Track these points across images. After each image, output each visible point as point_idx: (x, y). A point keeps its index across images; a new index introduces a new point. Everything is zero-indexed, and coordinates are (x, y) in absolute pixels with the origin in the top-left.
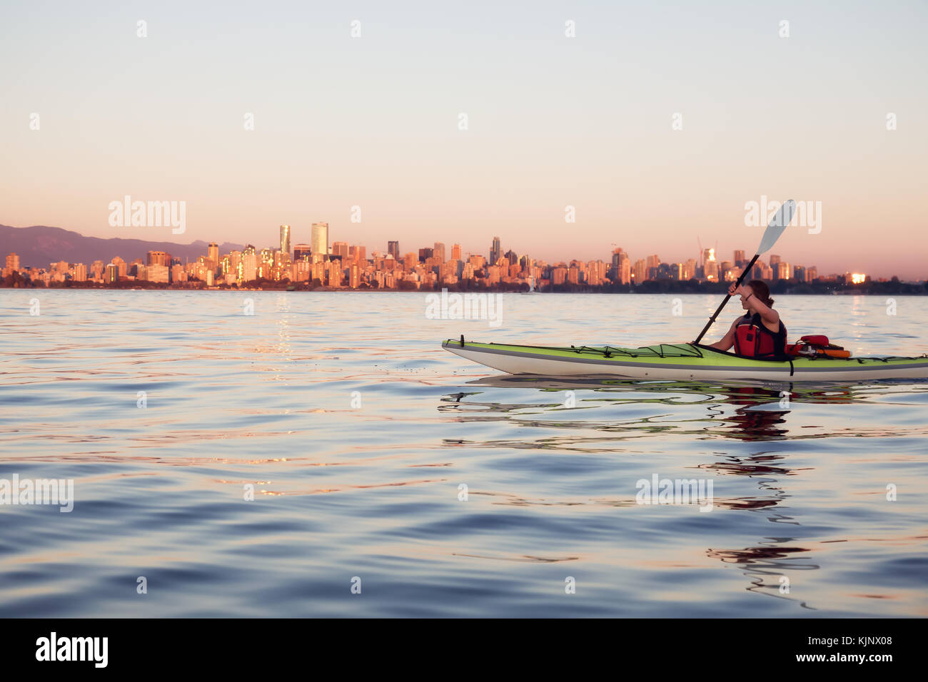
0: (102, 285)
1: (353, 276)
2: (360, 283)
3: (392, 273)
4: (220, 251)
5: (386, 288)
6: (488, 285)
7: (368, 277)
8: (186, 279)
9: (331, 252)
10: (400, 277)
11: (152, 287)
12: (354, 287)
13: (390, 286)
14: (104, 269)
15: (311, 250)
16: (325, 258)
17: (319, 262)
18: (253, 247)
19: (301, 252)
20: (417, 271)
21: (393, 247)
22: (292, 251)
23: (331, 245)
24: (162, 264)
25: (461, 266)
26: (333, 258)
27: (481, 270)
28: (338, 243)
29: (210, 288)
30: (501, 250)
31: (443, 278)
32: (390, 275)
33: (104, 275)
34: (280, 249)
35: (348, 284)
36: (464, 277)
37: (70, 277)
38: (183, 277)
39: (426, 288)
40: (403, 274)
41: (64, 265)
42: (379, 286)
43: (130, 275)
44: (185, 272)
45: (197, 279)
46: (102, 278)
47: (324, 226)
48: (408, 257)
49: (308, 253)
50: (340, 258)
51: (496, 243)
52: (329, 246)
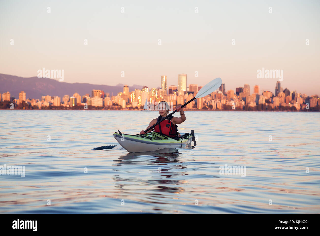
0: (68, 108)
1: (199, 102)
2: (203, 106)
3: (220, 101)
4: (129, 89)
5: (217, 109)
6: (273, 107)
7: (207, 103)
8: (112, 104)
9: (188, 90)
10: (224, 103)
11: (94, 109)
12: (200, 108)
13: (219, 108)
14: (69, 99)
15: (178, 89)
16: (185, 93)
17: (181, 95)
18: (147, 87)
19: (173, 90)
20: (234, 100)
21: (222, 88)
22: (168, 89)
23: (188, 86)
24: (99, 97)
25: (258, 97)
26: (189, 93)
27: (269, 99)
28: (192, 85)
29: (124, 109)
30: (281, 88)
31: (248, 104)
32: (219, 102)
33: (69, 103)
34: (161, 88)
35: (196, 107)
36: (260, 103)
37: (52, 104)
38: (110, 103)
39: (238, 109)
40: (226, 101)
41: (49, 98)
42: (213, 108)
43: (83, 102)
44: (111, 101)
45: (117, 105)
46: (68, 104)
47: (185, 76)
48: (229, 93)
49: (176, 90)
50: (193, 93)
51: (278, 84)
52: (187, 87)
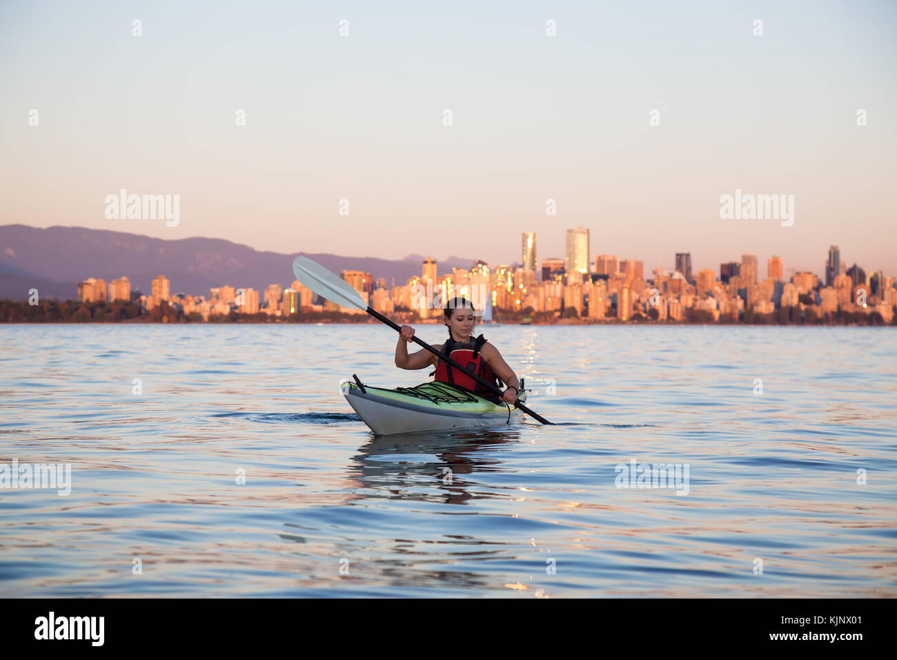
0: (279, 318)
1: (622, 301)
2: (633, 313)
3: (678, 298)
4: (438, 269)
5: (670, 320)
6: (820, 315)
7: (644, 305)
8: (392, 309)
9: (594, 269)
10: (690, 304)
11: (345, 320)
12: (624, 319)
13: (675, 316)
14: (282, 296)
15: (566, 267)
16: (585, 278)
17: (575, 284)
18: (483, 264)
19: (552, 270)
20: (716, 296)
21: (682, 261)
22: (539, 269)
23: (594, 259)
24: (359, 289)
25: (779, 288)
26: (595, 278)
27: (810, 293)
28: (604, 256)
29: (425, 321)
30: (841, 264)
31: (752, 306)
32: (676, 301)
33: (282, 305)
34: (522, 266)
35: (615, 315)
36: (784, 303)
37: (236, 307)
38: (387, 306)
39: (727, 320)
40: (695, 300)
41: (228, 291)
42: (660, 317)
43: (316, 304)
44: (391, 299)
45: (407, 309)
46: (278, 309)
47: (584, 233)
48: (703, 276)
49: (562, 271)
50: (605, 278)
51: (834, 254)
52: (591, 261)
